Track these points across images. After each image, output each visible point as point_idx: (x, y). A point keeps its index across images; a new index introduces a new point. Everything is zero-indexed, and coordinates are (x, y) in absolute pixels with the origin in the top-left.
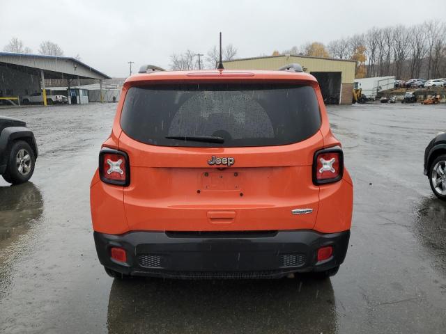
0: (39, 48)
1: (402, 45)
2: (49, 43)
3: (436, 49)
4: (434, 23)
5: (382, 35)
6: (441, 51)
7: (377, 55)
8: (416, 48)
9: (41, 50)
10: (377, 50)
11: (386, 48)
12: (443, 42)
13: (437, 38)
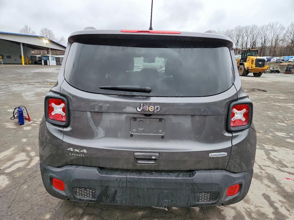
0: (40, 32)
1: (255, 36)
2: (46, 29)
3: (276, 39)
4: (275, 24)
5: (244, 30)
6: (278, 41)
7: (240, 42)
8: (263, 39)
9: (41, 33)
10: (240, 39)
11: (246, 38)
12: (280, 36)
13: (276, 34)
